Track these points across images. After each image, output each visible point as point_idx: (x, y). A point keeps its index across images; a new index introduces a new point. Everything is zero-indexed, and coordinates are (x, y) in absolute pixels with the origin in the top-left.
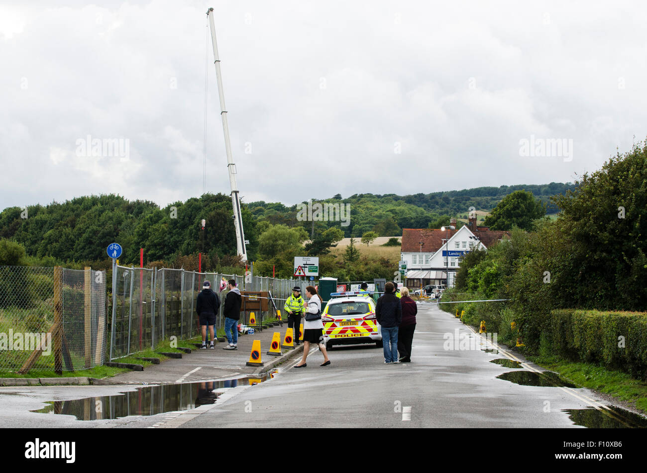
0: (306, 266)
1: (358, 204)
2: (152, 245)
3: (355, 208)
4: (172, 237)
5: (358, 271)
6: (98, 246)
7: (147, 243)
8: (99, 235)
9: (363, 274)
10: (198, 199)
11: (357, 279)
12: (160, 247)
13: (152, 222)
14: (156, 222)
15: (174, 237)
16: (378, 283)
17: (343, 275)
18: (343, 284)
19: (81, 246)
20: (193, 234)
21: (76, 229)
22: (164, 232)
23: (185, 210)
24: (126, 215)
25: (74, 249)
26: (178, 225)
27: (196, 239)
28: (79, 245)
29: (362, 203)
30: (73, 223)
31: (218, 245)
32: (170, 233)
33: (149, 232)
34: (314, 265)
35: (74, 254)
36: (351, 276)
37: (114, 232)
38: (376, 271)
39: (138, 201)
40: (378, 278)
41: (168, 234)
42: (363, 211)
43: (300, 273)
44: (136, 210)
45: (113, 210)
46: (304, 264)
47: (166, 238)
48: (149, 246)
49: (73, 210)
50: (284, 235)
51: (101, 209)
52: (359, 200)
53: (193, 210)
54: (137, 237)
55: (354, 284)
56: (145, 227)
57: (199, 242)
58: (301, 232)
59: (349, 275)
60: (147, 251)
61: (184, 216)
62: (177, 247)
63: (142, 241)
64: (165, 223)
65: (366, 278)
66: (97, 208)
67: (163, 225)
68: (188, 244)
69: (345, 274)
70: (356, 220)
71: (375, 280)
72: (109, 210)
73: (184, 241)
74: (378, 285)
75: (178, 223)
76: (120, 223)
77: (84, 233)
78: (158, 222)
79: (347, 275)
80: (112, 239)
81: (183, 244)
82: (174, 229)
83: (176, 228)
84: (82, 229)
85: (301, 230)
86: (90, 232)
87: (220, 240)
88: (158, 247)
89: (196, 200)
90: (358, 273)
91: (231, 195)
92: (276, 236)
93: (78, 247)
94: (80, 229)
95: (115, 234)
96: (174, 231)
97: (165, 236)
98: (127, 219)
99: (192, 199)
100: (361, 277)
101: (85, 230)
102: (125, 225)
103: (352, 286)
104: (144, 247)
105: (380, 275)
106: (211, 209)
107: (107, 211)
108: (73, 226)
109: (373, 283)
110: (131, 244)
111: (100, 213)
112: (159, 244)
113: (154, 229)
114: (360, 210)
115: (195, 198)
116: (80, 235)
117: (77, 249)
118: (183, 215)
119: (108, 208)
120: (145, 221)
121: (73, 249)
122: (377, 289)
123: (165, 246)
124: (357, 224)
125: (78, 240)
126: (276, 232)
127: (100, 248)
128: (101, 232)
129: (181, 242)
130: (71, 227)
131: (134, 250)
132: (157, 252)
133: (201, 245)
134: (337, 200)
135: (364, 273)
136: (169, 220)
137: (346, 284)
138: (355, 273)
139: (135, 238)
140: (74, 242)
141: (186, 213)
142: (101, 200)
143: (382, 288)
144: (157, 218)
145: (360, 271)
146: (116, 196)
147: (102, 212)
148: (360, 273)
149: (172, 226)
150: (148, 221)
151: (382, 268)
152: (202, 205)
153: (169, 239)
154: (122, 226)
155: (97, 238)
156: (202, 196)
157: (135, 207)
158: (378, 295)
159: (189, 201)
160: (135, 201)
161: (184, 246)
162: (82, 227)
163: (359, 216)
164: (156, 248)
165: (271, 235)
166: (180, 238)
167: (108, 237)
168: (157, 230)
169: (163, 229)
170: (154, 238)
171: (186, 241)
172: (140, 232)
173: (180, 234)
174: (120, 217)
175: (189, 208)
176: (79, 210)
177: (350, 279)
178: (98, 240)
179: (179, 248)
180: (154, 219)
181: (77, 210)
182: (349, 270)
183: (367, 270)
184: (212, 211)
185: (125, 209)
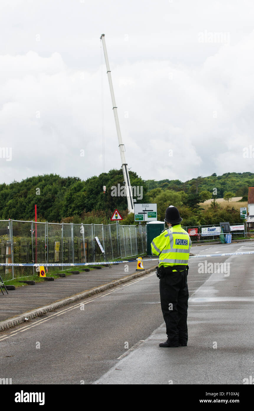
0: (145, 212)
1: (227, 178)
2: (76, 207)
3: (225, 181)
4: (89, 200)
5: (207, 217)
6: (41, 209)
7: (73, 205)
8: (42, 201)
9: (211, 219)
10: (107, 174)
11: (207, 223)
12: (82, 208)
13: (76, 191)
14: (79, 191)
15: (91, 200)
16: (224, 226)
17: (195, 221)
18: (195, 228)
19: (30, 210)
20: (103, 198)
21: (27, 198)
22: (84, 197)
23: (98, 181)
24: (61, 187)
25: (26, 212)
26: (93, 192)
27: (106, 201)
28: (29, 209)
29: (229, 178)
30: (26, 194)
31: (121, 204)
32: (88, 198)
33: (74, 198)
34: (153, 211)
35: (26, 215)
36: (201, 221)
37: (52, 199)
38: (222, 216)
39: (69, 177)
40: (224, 222)
41: (87, 199)
42: (229, 182)
43: (117, 217)
44: (67, 184)
45: (52, 184)
46: (143, 211)
47: (85, 202)
48: (74, 207)
49: (26, 186)
50: (171, 197)
51: (44, 184)
52: (228, 176)
53: (103, 182)
54: (66, 201)
55: (204, 227)
56: (71, 195)
57: (108, 203)
58: (183, 195)
59: (200, 221)
60: (73, 211)
61: (98, 186)
62: (93, 207)
63: (69, 204)
64: (85, 191)
65: (214, 222)
66: (42, 183)
67: (83, 193)
68: (100, 205)
69: (196, 219)
70: (225, 188)
71: (221, 223)
72: (49, 184)
73: (98, 202)
74: (223, 227)
75: (94, 190)
76: (56, 192)
77: (32, 201)
78: (80, 191)
79: (198, 221)
80: (50, 204)
81: (97, 205)
82: (91, 195)
83: (92, 195)
84: (31, 198)
85: (183, 193)
86: (36, 200)
87: (122, 201)
88: (80, 208)
89: (105, 174)
90: (207, 218)
91: (122, 167)
92: (166, 197)
93: (28, 211)
94: (29, 198)
95: (53, 200)
96: (91, 196)
97: (85, 200)
98: (60, 189)
99: (103, 173)
100: (210, 221)
101: (32, 199)
102: (60, 194)
103: (203, 229)
104: (71, 208)
105: (225, 219)
106: (115, 180)
107: (48, 185)
108: (26, 197)
109: (219, 226)
110: (63, 207)
111: (43, 187)
112: (81, 206)
113: (77, 195)
114: (228, 182)
115: (105, 173)
116: (29, 202)
117: (27, 212)
118: (96, 185)
119: (48, 183)
120: (71, 190)
121: (24, 212)
122: (222, 231)
123: (85, 207)
124: (225, 190)
125: (28, 206)
126: (165, 195)
127: (42, 210)
128: (43, 200)
129: (96, 203)
130: (24, 197)
131: (64, 210)
132: (79, 211)
133: (109, 205)
134: (214, 177)
135: (213, 218)
136: (87, 189)
137: (198, 227)
138: (205, 219)
139: (65, 203)
140: (26, 207)
141: (99, 184)
142: (45, 178)
143: (227, 230)
144: (79, 188)
145: (209, 216)
146: (54, 175)
147: (45, 186)
148: (208, 219)
149: (89, 193)
150: (73, 190)
151: (227, 214)
152: (109, 178)
153: (88, 202)
154: (58, 195)
155: (40, 203)
156: (110, 172)
157: (67, 182)
158: (223, 235)
159: (101, 175)
160: (67, 177)
161: (97, 206)
162: (31, 197)
163: (227, 185)
164: (79, 208)
165: (162, 198)
166: (95, 201)
167: (48, 203)
168: (79, 196)
169: (83, 195)
170: (78, 202)
171: (98, 203)
172: (68, 198)
173: (95, 198)
174: (56, 189)
175: (101, 180)
176: (30, 186)
177: (201, 224)
178: (41, 205)
179: (94, 207)
180: (77, 189)
181: (29, 185)
182: (200, 216)
183: (215, 216)
184: (116, 181)
185: (60, 183)
